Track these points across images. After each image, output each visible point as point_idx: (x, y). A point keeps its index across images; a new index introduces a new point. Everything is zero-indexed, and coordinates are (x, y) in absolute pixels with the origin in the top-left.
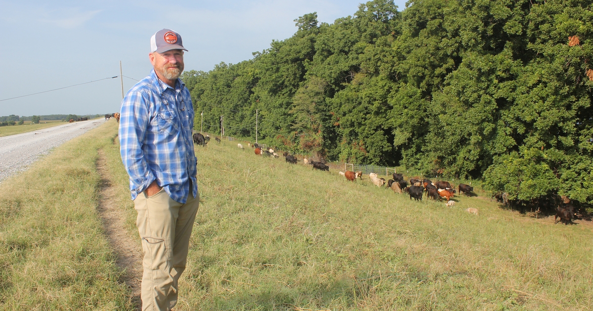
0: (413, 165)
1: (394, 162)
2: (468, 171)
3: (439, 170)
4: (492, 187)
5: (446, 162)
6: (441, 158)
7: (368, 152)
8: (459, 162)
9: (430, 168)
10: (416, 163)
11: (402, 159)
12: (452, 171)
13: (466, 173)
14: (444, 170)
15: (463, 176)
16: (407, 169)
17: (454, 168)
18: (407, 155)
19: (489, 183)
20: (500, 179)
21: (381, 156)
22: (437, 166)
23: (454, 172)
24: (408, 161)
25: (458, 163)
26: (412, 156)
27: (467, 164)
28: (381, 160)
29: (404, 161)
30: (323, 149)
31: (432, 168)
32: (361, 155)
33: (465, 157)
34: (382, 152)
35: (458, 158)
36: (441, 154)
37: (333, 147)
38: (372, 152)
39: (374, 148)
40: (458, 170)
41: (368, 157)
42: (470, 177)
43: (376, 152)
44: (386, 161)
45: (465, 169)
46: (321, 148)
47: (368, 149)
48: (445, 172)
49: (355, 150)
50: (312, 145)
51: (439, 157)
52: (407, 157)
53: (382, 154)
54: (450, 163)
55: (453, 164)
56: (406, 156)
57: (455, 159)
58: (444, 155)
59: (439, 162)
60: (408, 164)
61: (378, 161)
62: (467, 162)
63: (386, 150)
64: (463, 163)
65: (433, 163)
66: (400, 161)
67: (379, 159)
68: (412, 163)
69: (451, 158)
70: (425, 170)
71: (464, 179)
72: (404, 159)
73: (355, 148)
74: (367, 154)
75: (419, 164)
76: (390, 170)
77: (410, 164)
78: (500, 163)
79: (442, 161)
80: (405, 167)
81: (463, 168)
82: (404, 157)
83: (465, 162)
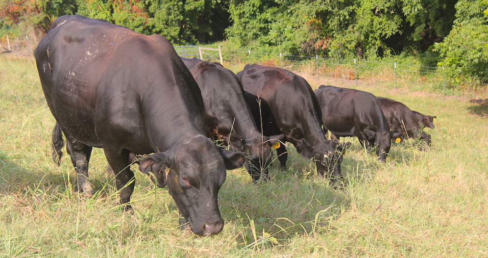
0: (256, 36)
1: (211, 34)
2: (383, 38)
3: (319, 43)
4: (460, 70)
5: (333, 23)
6: (324, 16)
7: (152, 15)
8: (364, 20)
9: (298, 38)
10: (265, 31)
11: (231, 24)
12: (349, 42)
13: (378, 42)
14: (330, 41)
15: (372, 49)
16: (244, 45)
17: (353, 35)
18: (241, 16)
19: (452, 62)
20: (480, 50)
21: (181, 23)
22: (315, 34)
23: (354, 44)
24: (245, 27)
25: (360, 22)
26: (253, 16)
27: (380, 23)
28: (182, 32)
29: (235, 29)
30: (46, 18)
31: (303, 39)
32: (136, 23)
33: (375, 9)
34: (183, 12)
35: (359, 12)
36: (323, 7)
37: (68, 11)
38: (161, 14)
39: (166, 6)
40: (362, 38)
41: (153, 27)
42: (388, 51)
43: (169, 14)
44: (194, 32)
45: (377, 35)
46: (42, 16)
47: (151, 9)
48: (333, 45)
49: (122, 14)
50: (21, 11)
51: (318, 14)
52: (243, 20)
53: (184, 18)
54: (344, 25)
55: (350, 27)
56: (240, 18)
57: (352, 14)
58: (330, 9)
59: (318, 25)
60: (246, 35)
61: (176, 33)
62: (380, 20)
63: (192, 7)
64: (372, 21)
65: (305, 28)
66: (227, 30)
67: (178, 28)
68: (254, 31)
69: (345, 12)
70: (289, 44)
71: (375, 56)
72: (235, 25)
73: (121, 10)
74: (150, 22)
75: (273, 34)
76: (206, 51)
77: (250, 35)
78: (471, 17)
79: (325, 21)
80: (239, 42)
81: (372, 32)
82: (236, 20)
83: (377, 20)
